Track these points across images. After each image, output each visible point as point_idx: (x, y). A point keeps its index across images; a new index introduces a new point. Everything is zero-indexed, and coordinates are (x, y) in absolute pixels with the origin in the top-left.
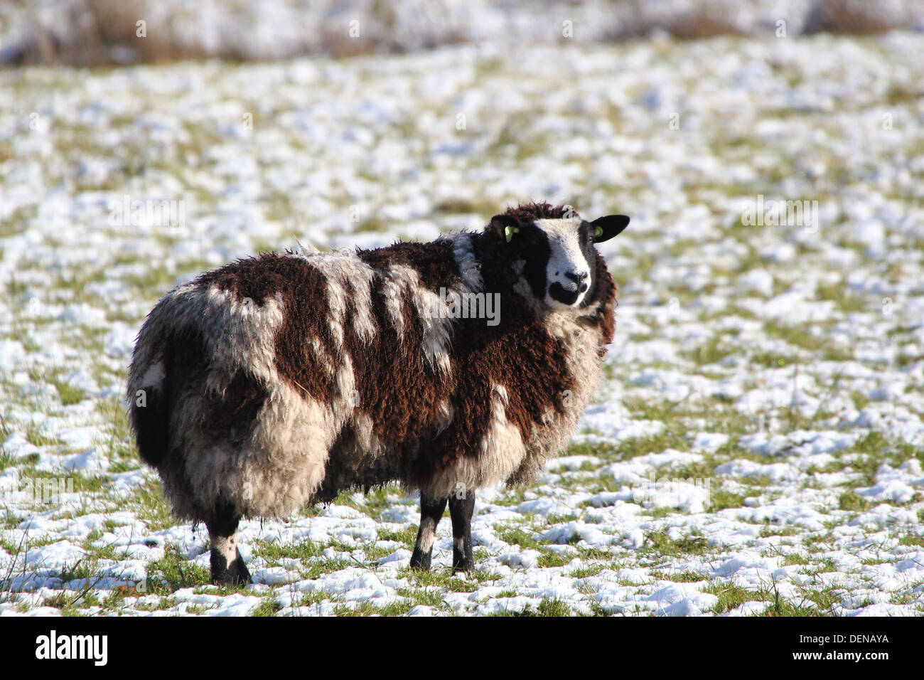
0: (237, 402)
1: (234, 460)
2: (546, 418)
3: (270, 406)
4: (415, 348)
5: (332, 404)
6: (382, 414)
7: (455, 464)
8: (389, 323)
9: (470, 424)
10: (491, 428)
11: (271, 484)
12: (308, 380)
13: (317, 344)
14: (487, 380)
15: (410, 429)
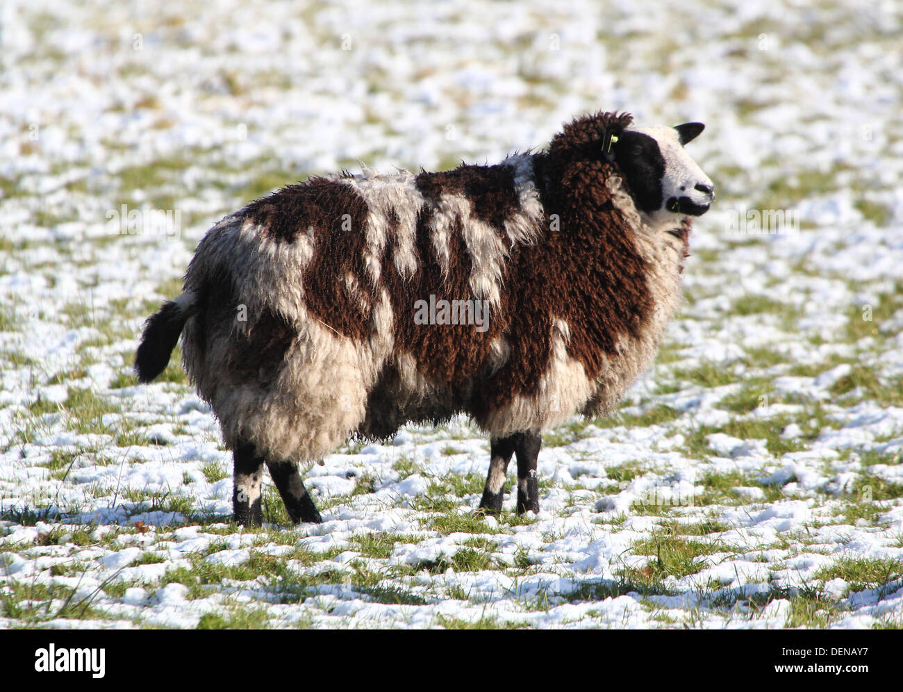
0: (264, 341)
1: (260, 401)
2: (620, 346)
3: (298, 345)
4: (461, 283)
5: (369, 340)
6: (424, 353)
7: (511, 402)
8: (433, 259)
9: (525, 363)
10: (550, 367)
11: (296, 429)
12: (340, 317)
13: (350, 280)
14: (547, 315)
15: (458, 368)
